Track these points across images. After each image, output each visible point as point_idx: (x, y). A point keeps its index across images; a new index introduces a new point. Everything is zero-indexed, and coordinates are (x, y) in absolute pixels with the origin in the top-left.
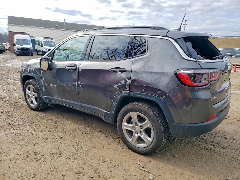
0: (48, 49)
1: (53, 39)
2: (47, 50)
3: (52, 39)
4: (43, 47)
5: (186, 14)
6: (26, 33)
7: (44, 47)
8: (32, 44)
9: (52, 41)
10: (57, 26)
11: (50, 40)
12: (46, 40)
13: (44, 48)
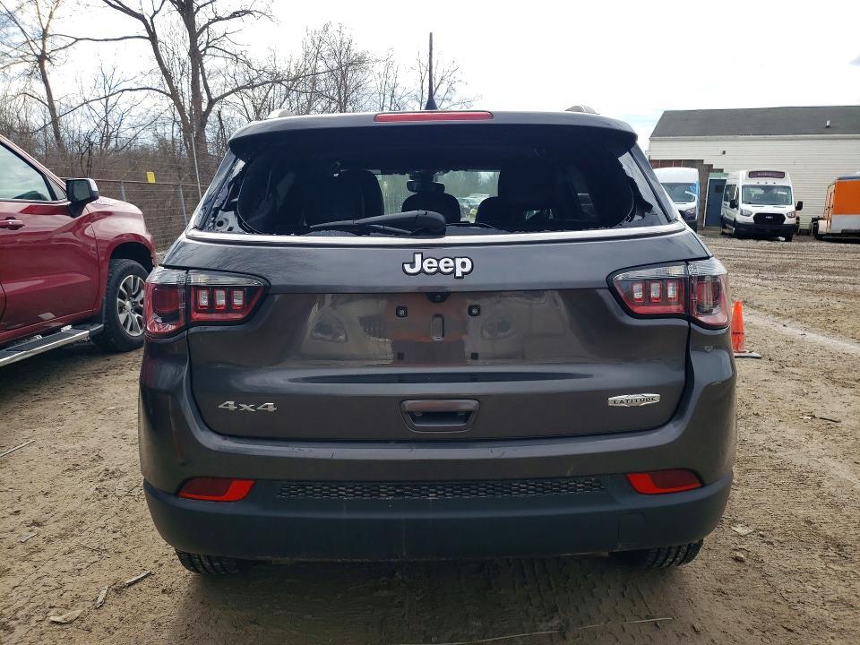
0: (753, 215)
1: (787, 175)
2: (749, 216)
3: (781, 175)
4: (737, 206)
5: (431, 35)
6: (702, 161)
7: (743, 206)
8: (697, 198)
9: (779, 182)
10: (828, 124)
11: (770, 182)
12: (754, 182)
13: (739, 212)
